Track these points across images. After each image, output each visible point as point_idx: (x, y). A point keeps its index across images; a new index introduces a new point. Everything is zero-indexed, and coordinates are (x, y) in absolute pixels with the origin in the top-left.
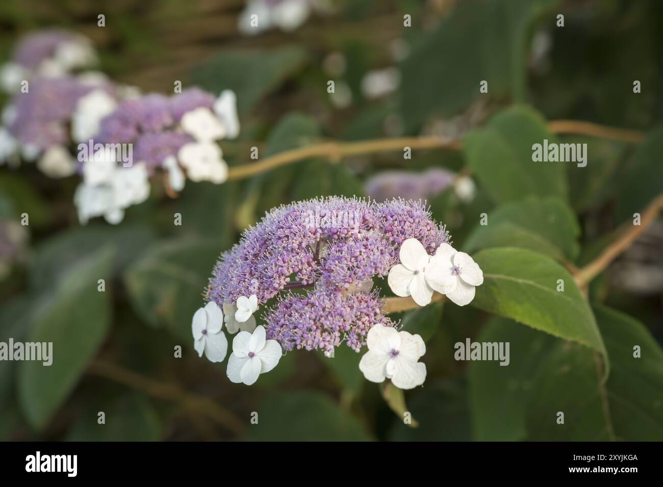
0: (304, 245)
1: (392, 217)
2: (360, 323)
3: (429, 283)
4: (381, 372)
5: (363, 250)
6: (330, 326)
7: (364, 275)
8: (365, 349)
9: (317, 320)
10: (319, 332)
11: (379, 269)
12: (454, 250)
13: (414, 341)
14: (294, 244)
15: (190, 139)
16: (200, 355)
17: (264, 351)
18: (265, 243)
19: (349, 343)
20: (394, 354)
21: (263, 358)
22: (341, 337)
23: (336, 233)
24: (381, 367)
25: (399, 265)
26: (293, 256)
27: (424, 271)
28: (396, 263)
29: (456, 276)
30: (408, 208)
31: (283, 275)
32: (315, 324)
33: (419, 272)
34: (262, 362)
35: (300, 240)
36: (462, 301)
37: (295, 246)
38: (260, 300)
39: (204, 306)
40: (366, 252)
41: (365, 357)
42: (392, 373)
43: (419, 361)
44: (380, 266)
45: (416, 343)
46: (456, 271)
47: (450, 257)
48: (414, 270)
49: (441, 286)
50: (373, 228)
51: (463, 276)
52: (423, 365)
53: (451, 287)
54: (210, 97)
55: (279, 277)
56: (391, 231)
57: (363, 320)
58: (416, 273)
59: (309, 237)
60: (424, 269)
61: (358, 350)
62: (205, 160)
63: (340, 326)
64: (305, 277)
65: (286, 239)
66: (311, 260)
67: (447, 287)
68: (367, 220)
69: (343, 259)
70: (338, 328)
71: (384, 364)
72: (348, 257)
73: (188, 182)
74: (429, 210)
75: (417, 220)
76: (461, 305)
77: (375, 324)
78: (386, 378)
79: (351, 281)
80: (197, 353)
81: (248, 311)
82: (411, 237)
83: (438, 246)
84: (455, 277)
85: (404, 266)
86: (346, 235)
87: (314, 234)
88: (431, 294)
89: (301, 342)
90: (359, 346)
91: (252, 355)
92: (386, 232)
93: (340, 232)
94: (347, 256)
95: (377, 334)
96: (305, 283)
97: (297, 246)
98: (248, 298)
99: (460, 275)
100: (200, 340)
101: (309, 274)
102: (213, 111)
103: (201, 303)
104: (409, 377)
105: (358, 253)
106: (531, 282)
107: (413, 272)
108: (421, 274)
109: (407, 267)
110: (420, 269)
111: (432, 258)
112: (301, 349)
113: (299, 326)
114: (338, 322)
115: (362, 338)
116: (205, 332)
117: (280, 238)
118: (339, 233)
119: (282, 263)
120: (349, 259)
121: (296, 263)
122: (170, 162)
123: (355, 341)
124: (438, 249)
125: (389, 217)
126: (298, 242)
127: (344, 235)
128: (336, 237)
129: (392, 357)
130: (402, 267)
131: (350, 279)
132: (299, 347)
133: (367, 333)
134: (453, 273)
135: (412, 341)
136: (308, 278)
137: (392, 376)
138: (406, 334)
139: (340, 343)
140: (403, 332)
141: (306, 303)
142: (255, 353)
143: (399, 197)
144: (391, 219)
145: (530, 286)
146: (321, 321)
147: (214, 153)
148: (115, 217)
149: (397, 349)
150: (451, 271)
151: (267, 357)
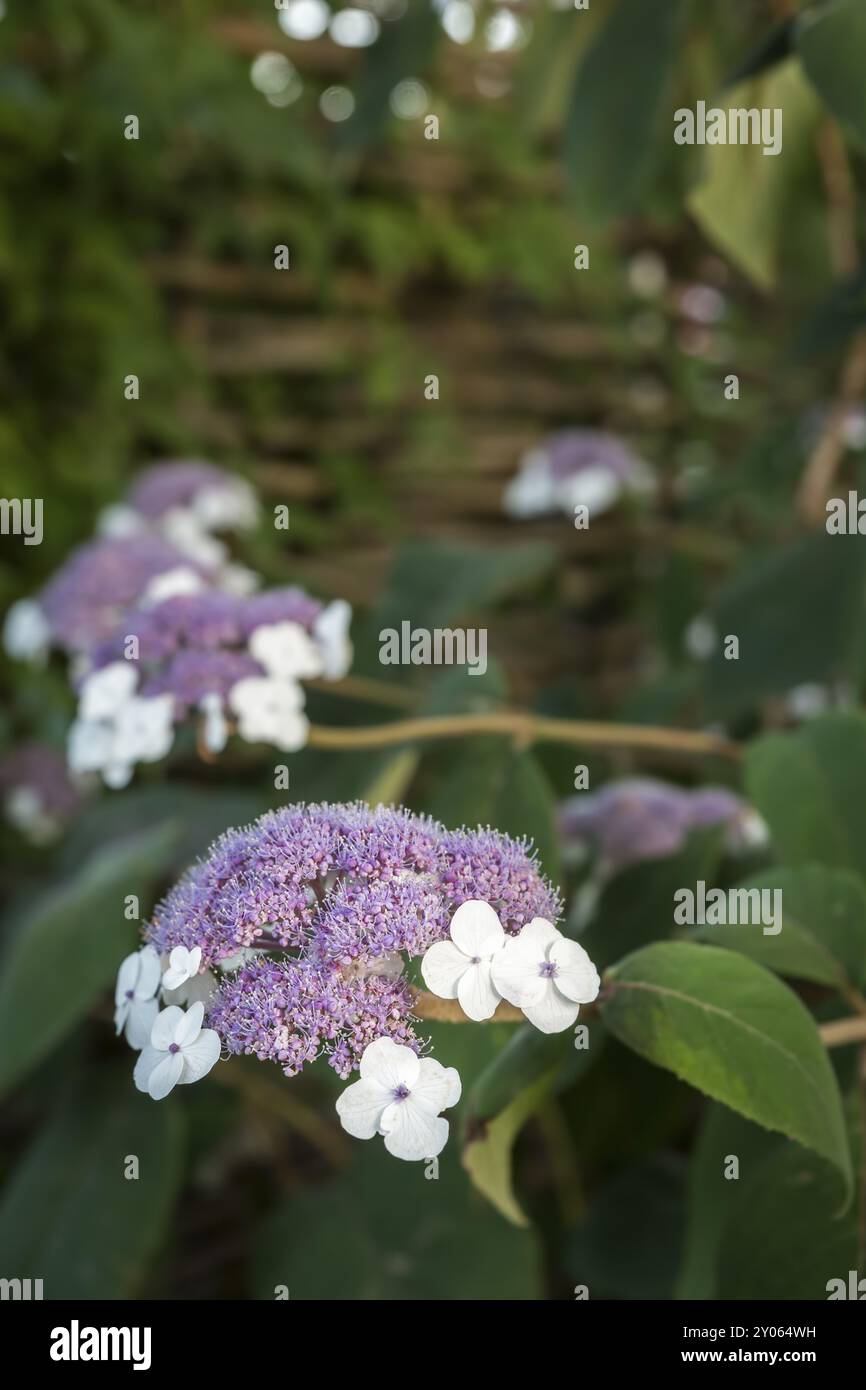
0: (296, 878)
1: (464, 857)
2: (357, 1030)
3: (494, 981)
4: (372, 1121)
5: (390, 905)
6: (303, 1024)
7: (380, 948)
8: (355, 1076)
9: (286, 1012)
10: (286, 1030)
11: (407, 943)
12: (558, 934)
13: (445, 1079)
14: (280, 875)
15: (260, 671)
16: (119, 1032)
17: (194, 1046)
18: (240, 863)
19: (332, 1060)
20: (402, 1094)
21: (190, 1059)
22: (319, 1048)
23: (354, 869)
24: (374, 1113)
25: (447, 942)
26: (275, 894)
27: (491, 961)
28: (442, 938)
29: (546, 979)
30: (499, 846)
31: (250, 922)
32: (282, 1015)
33: (480, 960)
34: (186, 1063)
35: (292, 868)
36: (548, 1024)
37: (282, 877)
38: (208, 958)
39: (139, 950)
40: (393, 910)
41: (349, 1091)
42: (387, 1127)
43: (441, 1115)
44: (410, 938)
45: (448, 1082)
46: (549, 970)
47: (546, 943)
48: (473, 956)
49: (515, 992)
50: (426, 869)
51: (561, 982)
52: (445, 1123)
53: (532, 997)
54: (313, 606)
55: (244, 925)
56: (455, 881)
57: (365, 1025)
58: (475, 961)
59: (309, 866)
60: (492, 956)
61: (344, 1076)
62: (273, 708)
63: (321, 1029)
64: (287, 934)
65: (271, 862)
66: (303, 906)
67: (527, 995)
68: (413, 855)
69: (353, 914)
70: (316, 1031)
71: (379, 1109)
72: (361, 914)
73: (234, 739)
74: (536, 857)
75: (506, 871)
76: (547, 1032)
77: (382, 1035)
78: (377, 1133)
79: (355, 955)
80: (114, 1026)
81: (185, 972)
82: (483, 897)
83: (528, 920)
84: (544, 982)
85: (456, 946)
86: (371, 873)
87: (319, 863)
88: (496, 1003)
89: (253, 1043)
90: (348, 1068)
91: (175, 1049)
92: (446, 881)
93: (360, 867)
94: (359, 911)
95: (382, 1054)
96: (284, 943)
97: (284, 879)
98: (190, 950)
99: (555, 980)
100: (125, 1005)
101: (293, 929)
102: (310, 632)
103: (138, 944)
104: (417, 1140)
105: (379, 909)
106: (727, 1014)
107: (469, 959)
108: (485, 964)
109: (461, 948)
110: (483, 955)
111: (511, 940)
112: (250, 1056)
113: (257, 1015)
114: (320, 1021)
115: (354, 1056)
116: (130, 995)
117: (262, 860)
118: (357, 869)
119: (254, 901)
120: (361, 917)
121: (276, 907)
122: (212, 703)
123: (342, 1058)
124: (527, 926)
125: (459, 857)
126: (286, 871)
127: (366, 874)
128: (353, 874)
129: (396, 1099)
130: (453, 947)
131: (355, 950)
132: (247, 1051)
133: (364, 1048)
134: (542, 974)
135: (440, 1077)
136: (292, 936)
137: (388, 1132)
138: (432, 1063)
139: (315, 1059)
140: (428, 1060)
141: (278, 978)
142: (182, 1046)
143: (488, 826)
144: (462, 861)
145: (721, 1020)
146: (292, 1014)
147: (293, 698)
148: (118, 777)
149: (409, 1086)
150: (540, 970)
151: (197, 1058)
